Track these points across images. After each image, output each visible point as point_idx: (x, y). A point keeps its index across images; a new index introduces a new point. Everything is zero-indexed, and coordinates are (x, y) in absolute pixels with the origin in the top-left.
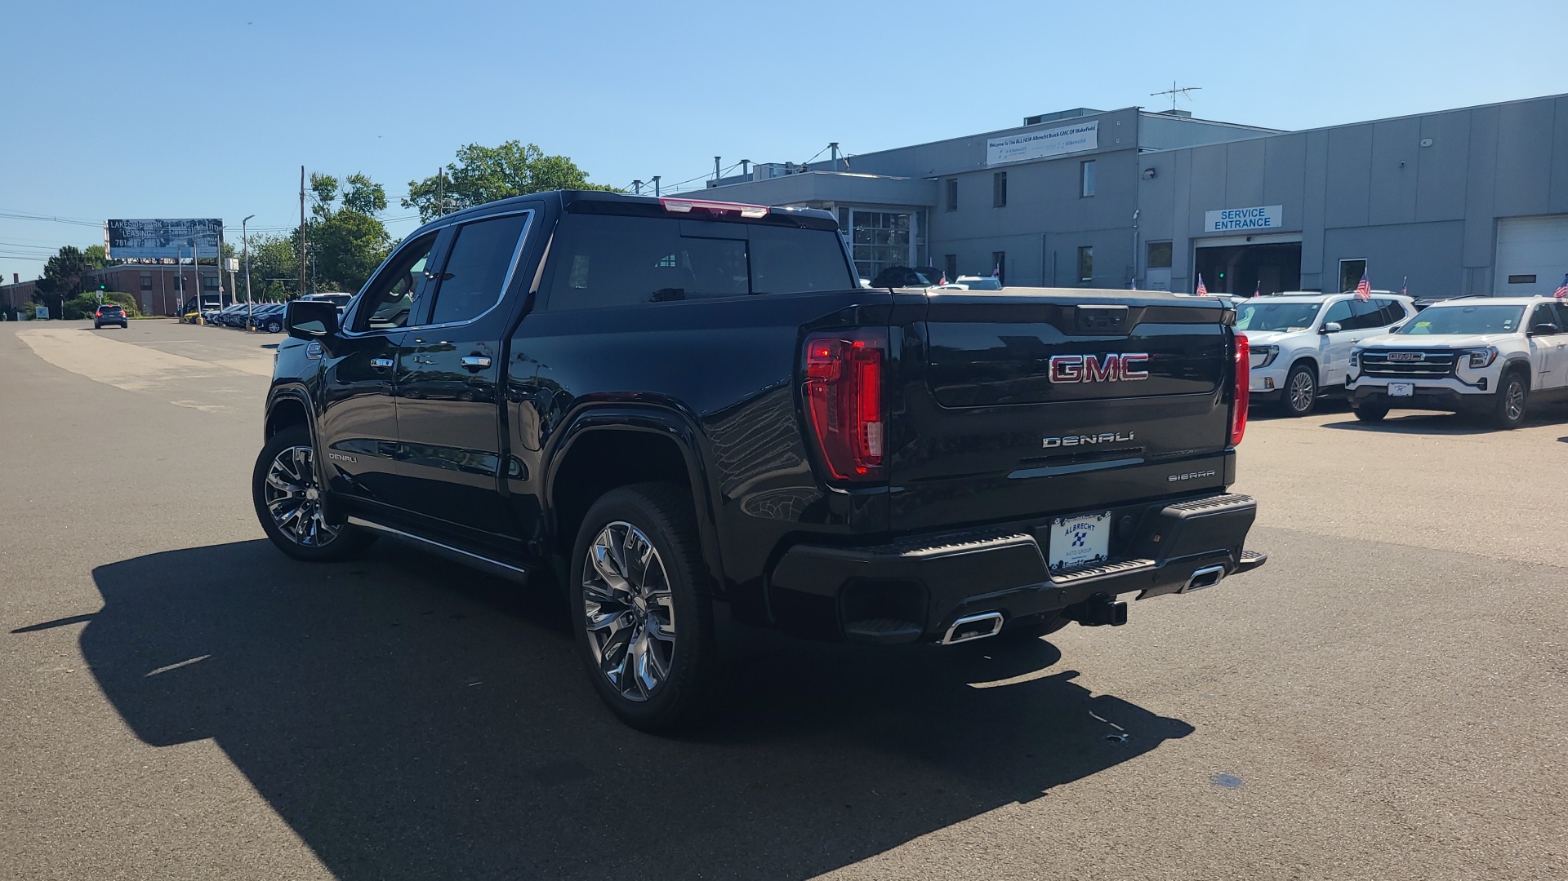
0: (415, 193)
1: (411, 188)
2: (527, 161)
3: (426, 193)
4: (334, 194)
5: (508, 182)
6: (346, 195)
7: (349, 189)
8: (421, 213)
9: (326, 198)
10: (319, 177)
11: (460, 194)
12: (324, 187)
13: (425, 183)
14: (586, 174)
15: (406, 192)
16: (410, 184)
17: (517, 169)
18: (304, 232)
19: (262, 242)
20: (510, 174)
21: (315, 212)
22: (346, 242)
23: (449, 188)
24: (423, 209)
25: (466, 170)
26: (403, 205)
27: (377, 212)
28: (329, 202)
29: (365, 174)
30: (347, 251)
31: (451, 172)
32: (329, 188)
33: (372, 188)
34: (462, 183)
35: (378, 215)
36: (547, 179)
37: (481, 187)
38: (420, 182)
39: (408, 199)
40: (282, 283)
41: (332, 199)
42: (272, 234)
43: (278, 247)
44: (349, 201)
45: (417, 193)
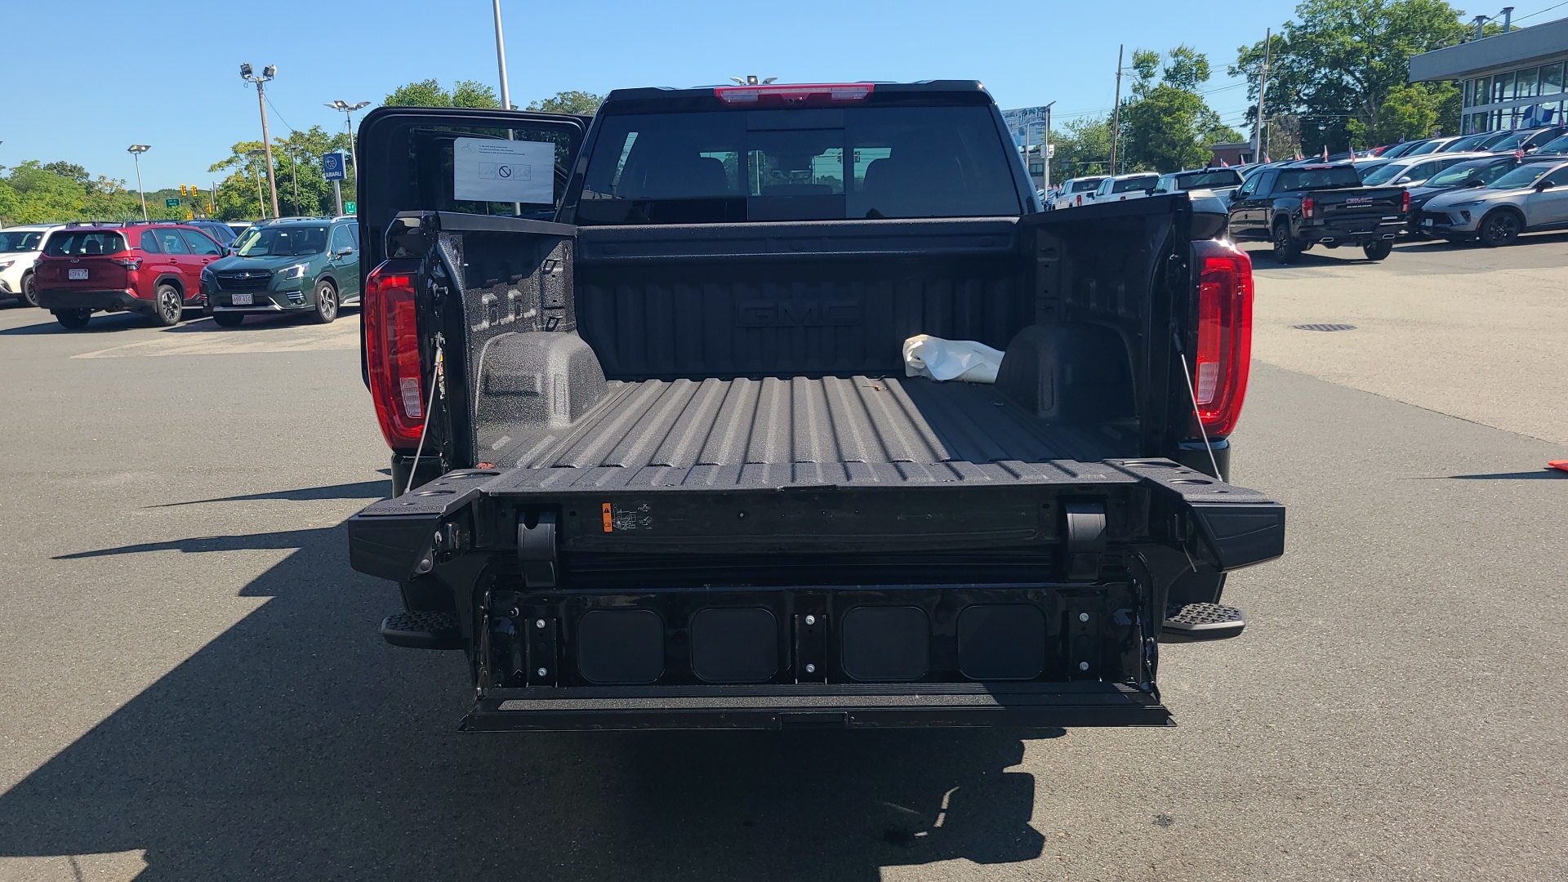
0: (1244, 60)
1: (1240, 54)
2: (1383, 7)
3: (1258, 57)
4: (1154, 70)
5: (1357, 35)
6: (1167, 71)
7: (1171, 64)
8: (1250, 81)
9: (1146, 76)
10: (1141, 54)
11: (1298, 55)
12: (1144, 64)
13: (1257, 46)
14: (1461, 13)
15: (1234, 60)
16: (1240, 50)
17: (1368, 18)
18: (1122, 113)
19: (1082, 126)
20: (1359, 26)
21: (1135, 90)
22: (1158, 120)
23: (1286, 49)
24: (1252, 77)
25: (1306, 27)
26: (1229, 74)
27: (1200, 85)
28: (1150, 79)
29: (1188, 45)
30: (1158, 130)
31: (1287, 31)
32: (1151, 65)
33: (1195, 59)
34: (1301, 42)
35: (1200, 89)
36: (1406, 25)
37: (1322, 44)
38: (1251, 46)
39: (1236, 65)
40: (1100, 165)
41: (1152, 75)
42: (1094, 118)
43: (1098, 130)
44: (1170, 76)
45: (1248, 58)
